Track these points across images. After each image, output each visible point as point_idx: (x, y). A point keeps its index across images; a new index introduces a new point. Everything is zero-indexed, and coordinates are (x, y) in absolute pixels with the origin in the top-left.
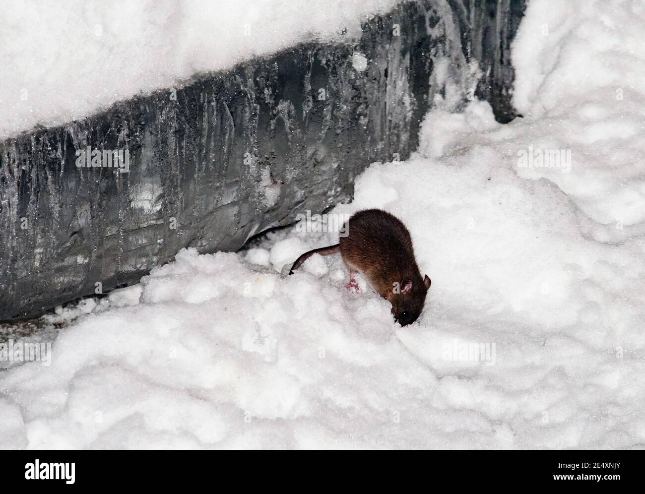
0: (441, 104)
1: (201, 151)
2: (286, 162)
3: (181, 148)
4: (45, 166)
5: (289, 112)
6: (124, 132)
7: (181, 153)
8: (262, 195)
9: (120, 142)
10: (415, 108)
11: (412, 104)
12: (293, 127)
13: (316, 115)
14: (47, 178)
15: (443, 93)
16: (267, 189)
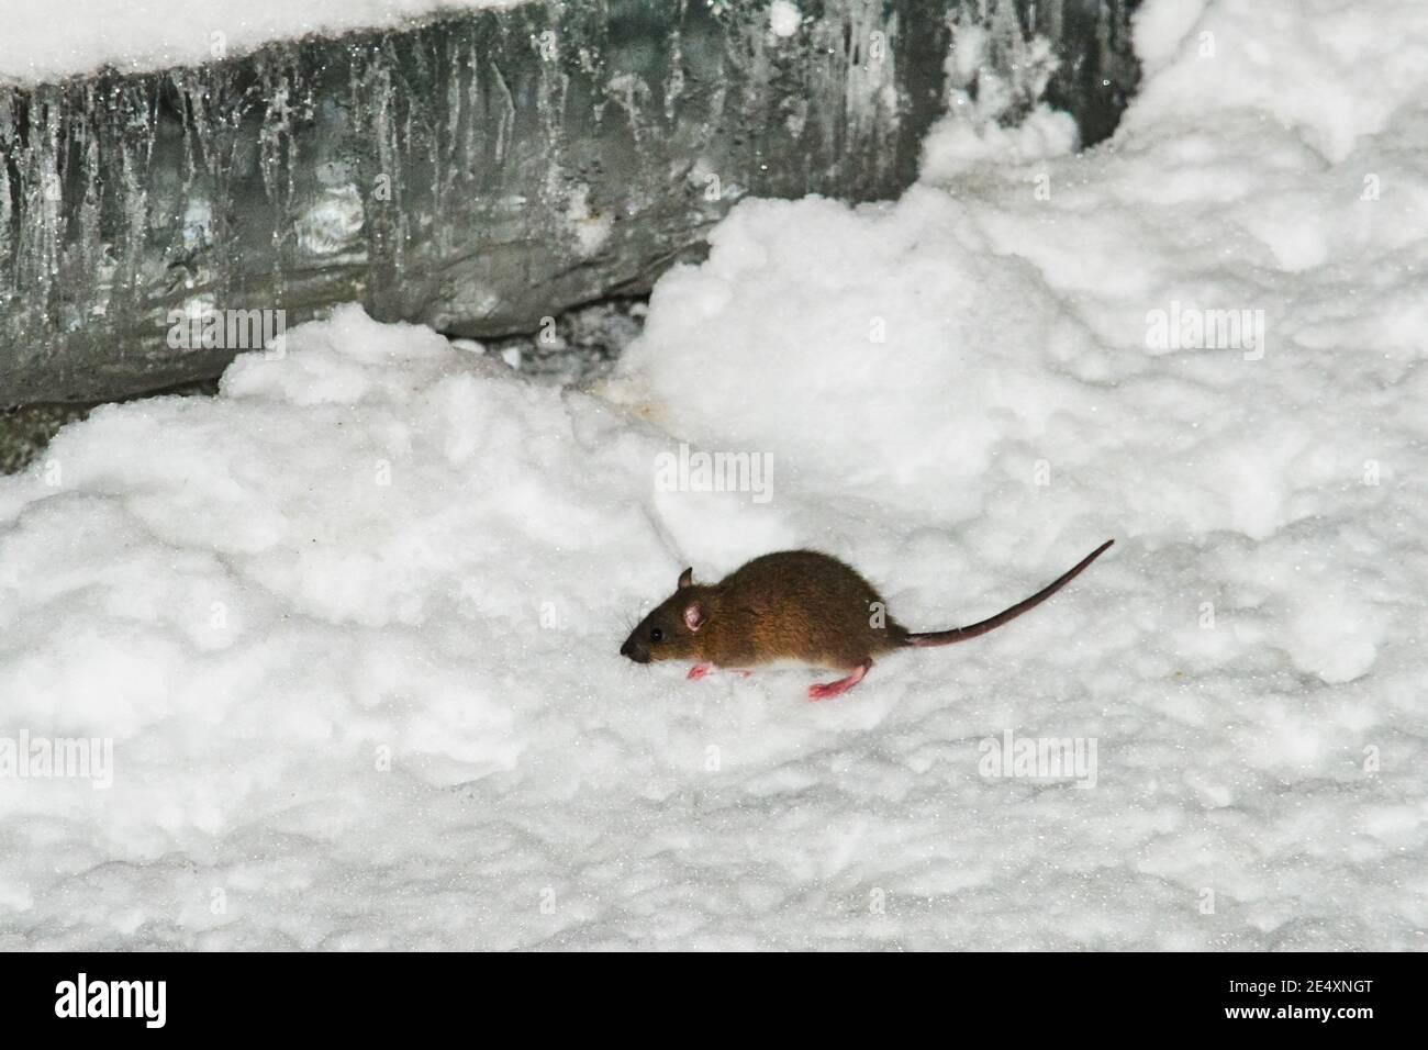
0: (964, 110)
1: (443, 146)
2: (629, 181)
3: (401, 136)
4: (119, 139)
5: (636, 95)
6: (282, 97)
7: (402, 146)
8: (571, 237)
9: (274, 113)
10: (906, 110)
11: (899, 103)
12: (643, 121)
13: (692, 105)
14: (121, 162)
15: (973, 89)
16: (580, 225)
